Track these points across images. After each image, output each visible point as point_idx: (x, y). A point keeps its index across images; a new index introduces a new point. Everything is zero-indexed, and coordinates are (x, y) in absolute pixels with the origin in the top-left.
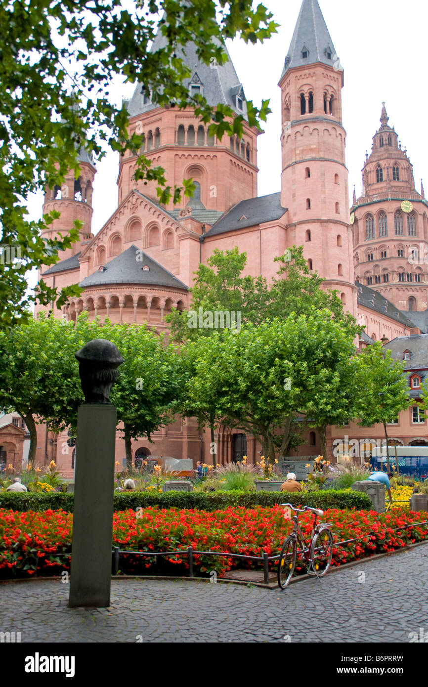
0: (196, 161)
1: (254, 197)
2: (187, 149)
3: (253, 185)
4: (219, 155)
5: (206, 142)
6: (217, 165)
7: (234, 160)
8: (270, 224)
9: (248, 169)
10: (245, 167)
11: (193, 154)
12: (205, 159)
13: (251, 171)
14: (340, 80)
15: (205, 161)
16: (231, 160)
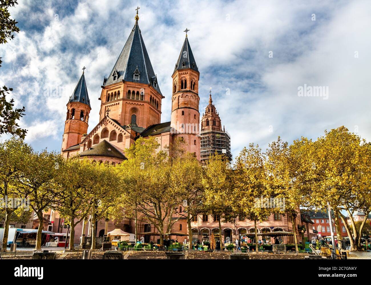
0: (135, 106)
1: (159, 123)
2: (131, 100)
3: (159, 119)
4: (145, 104)
6: (144, 109)
7: (151, 107)
8: (166, 134)
9: (157, 112)
10: (156, 111)
11: (134, 103)
12: (139, 105)
13: (158, 113)
15: (139, 106)
16: (150, 107)
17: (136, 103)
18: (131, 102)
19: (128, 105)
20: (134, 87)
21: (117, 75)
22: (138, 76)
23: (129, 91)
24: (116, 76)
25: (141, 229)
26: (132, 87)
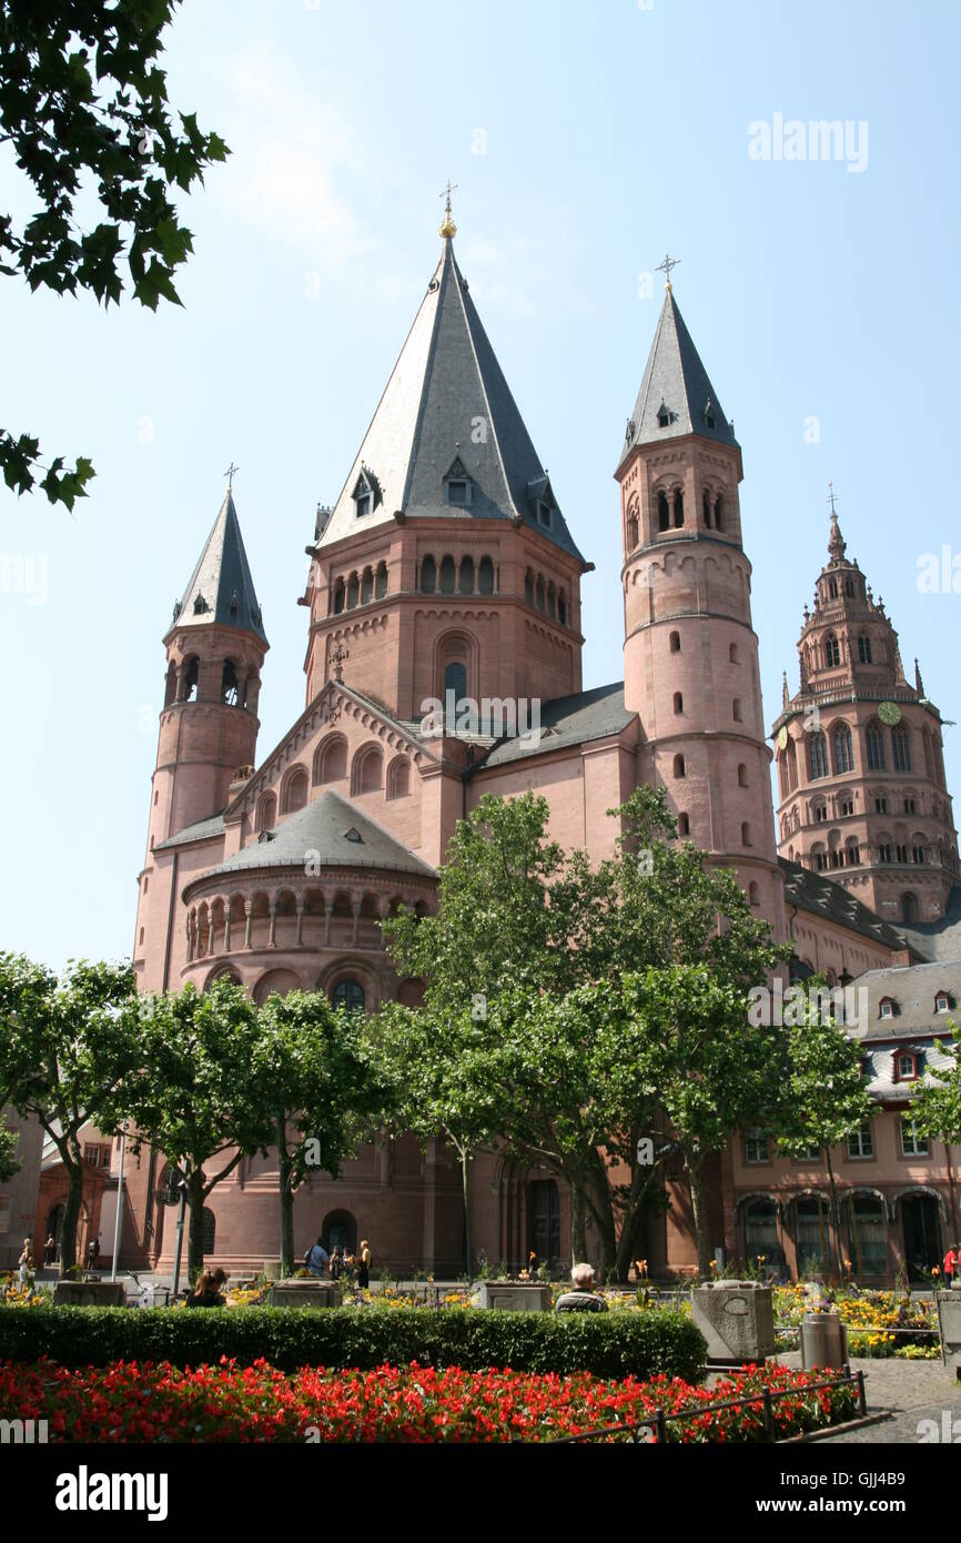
0: (458, 624)
4: (502, 611)
5: (476, 585)
6: (499, 631)
7: (532, 621)
9: (561, 638)
10: (555, 633)
13: (569, 642)
14: (734, 466)
15: (476, 623)
16: (527, 622)
17: (464, 609)
18: (438, 609)
19: (426, 622)
20: (450, 539)
21: (372, 495)
22: (463, 485)
23: (429, 559)
24: (368, 498)
25: (515, 1201)
26: (440, 540)
